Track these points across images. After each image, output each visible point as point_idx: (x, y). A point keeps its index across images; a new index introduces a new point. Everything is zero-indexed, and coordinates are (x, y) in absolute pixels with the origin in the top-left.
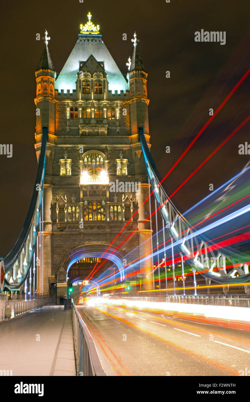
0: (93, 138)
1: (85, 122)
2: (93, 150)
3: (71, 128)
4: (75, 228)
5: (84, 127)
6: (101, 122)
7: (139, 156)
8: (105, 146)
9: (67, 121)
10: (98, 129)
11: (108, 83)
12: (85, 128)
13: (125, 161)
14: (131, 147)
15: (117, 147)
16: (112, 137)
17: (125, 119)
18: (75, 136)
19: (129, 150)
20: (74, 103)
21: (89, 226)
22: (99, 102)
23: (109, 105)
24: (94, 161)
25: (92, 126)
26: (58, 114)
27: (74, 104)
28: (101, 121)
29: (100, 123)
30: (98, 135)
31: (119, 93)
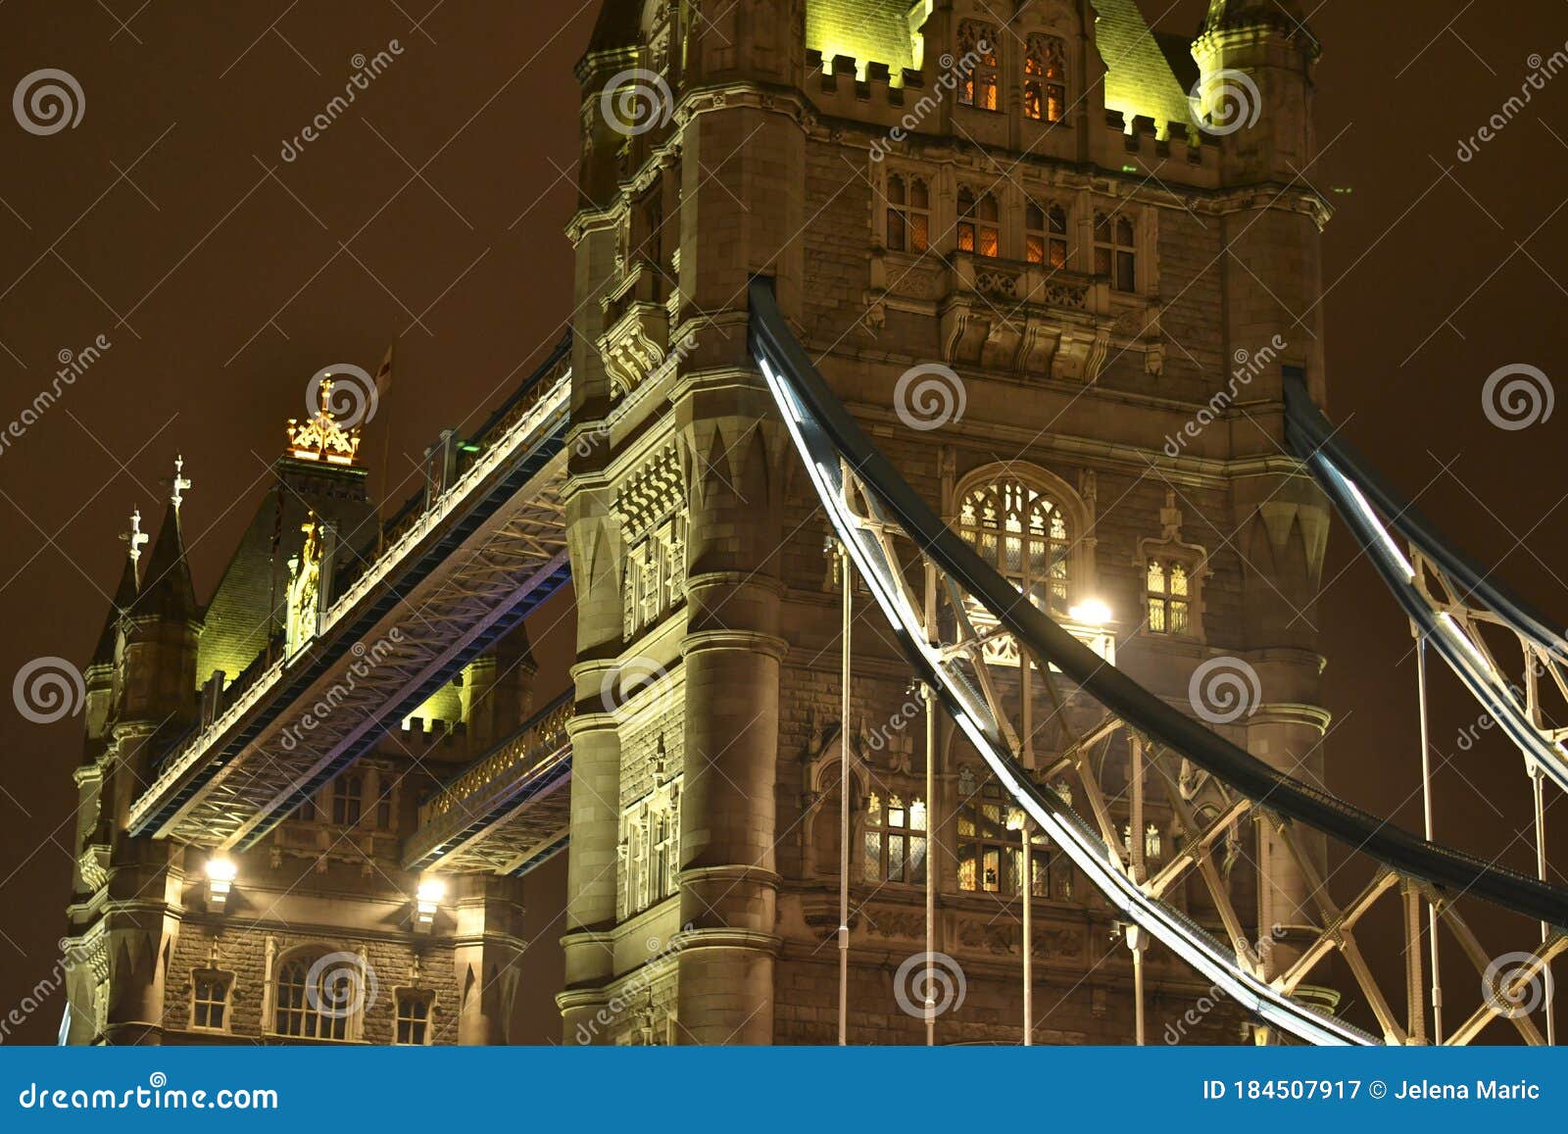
0: (1021, 385)
1: (985, 281)
2: (1020, 463)
3: (893, 305)
4: (903, 930)
5: (983, 314)
6: (1076, 298)
7: (1282, 538)
8: (1082, 444)
9: (869, 256)
10: (1057, 337)
12: (986, 319)
14: (1230, 474)
16: (1126, 401)
19: (1211, 491)
20: (913, 153)
21: (988, 929)
22: (1054, 170)
23: (1107, 199)
24: (1013, 525)
25: (1025, 315)
27: (911, 161)
28: (1077, 294)
29: (1070, 304)
30: (1048, 374)
31: (1159, 136)
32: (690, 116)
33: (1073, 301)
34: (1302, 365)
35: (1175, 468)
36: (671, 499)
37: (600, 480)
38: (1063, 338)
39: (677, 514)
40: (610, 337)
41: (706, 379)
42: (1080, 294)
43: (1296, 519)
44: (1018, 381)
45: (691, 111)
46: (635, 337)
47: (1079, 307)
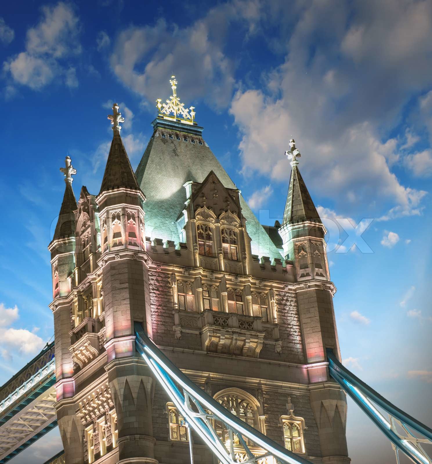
0: (232, 359)
1: (216, 321)
2: (234, 389)
3: (184, 331)
5: (217, 333)
7: (332, 414)
8: (256, 380)
9: (174, 312)
10: (244, 341)
11: (250, 240)
12: (218, 335)
13: (299, 421)
14: (309, 390)
15: (281, 386)
16: (270, 364)
17: (290, 325)
18: (197, 351)
19: (303, 396)
20: (186, 274)
22: (236, 278)
23: (256, 288)
24: (233, 412)
25: (234, 333)
26: (154, 295)
27: (186, 277)
28: (250, 324)
29: (248, 328)
30: (241, 354)
31: (272, 264)
32: (106, 263)
33: (248, 327)
34: (333, 348)
35: (290, 388)
36: (104, 407)
37: (72, 401)
38: (247, 341)
39: (107, 413)
40: (75, 347)
41: (121, 362)
42: (251, 324)
43: (337, 406)
44: (231, 357)
45: (106, 261)
46: (86, 347)
47: (251, 329)
